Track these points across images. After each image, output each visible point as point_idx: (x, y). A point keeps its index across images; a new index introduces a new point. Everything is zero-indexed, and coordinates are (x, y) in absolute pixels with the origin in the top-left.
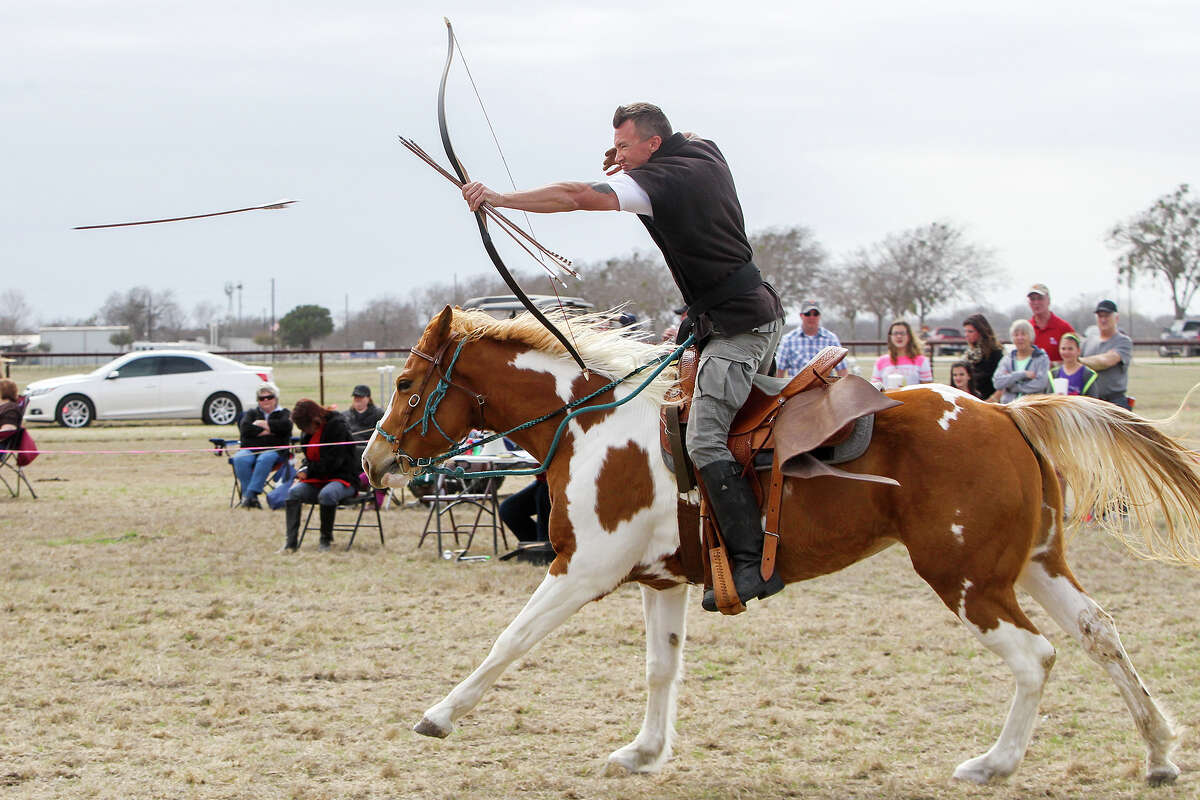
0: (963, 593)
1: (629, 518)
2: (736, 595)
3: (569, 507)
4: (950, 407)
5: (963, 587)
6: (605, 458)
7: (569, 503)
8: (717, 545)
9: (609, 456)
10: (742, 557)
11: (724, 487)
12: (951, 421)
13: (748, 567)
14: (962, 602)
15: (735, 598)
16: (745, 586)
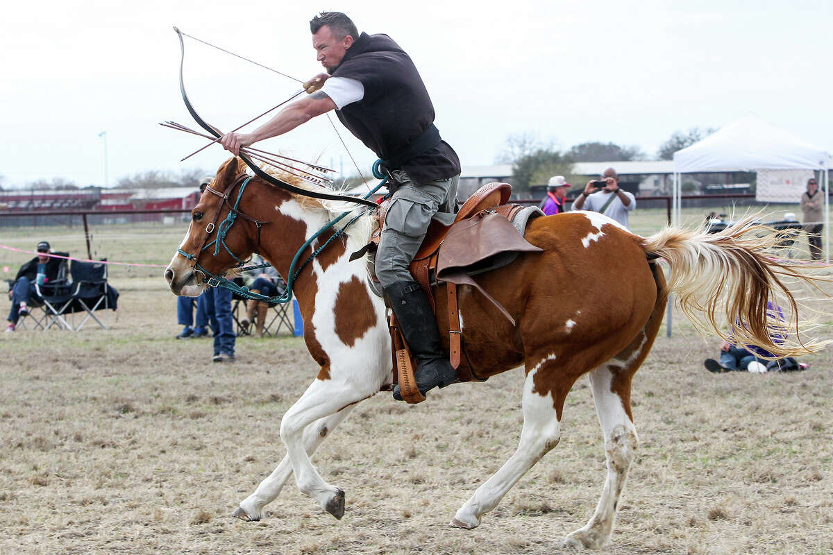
0: (544, 360)
1: (361, 336)
2: (416, 386)
3: (315, 331)
4: (595, 231)
5: (546, 357)
6: (338, 291)
7: (315, 329)
8: (402, 347)
9: (340, 290)
10: (422, 356)
11: (404, 302)
12: (591, 241)
13: (428, 363)
14: (539, 366)
15: (416, 389)
16: (425, 379)
